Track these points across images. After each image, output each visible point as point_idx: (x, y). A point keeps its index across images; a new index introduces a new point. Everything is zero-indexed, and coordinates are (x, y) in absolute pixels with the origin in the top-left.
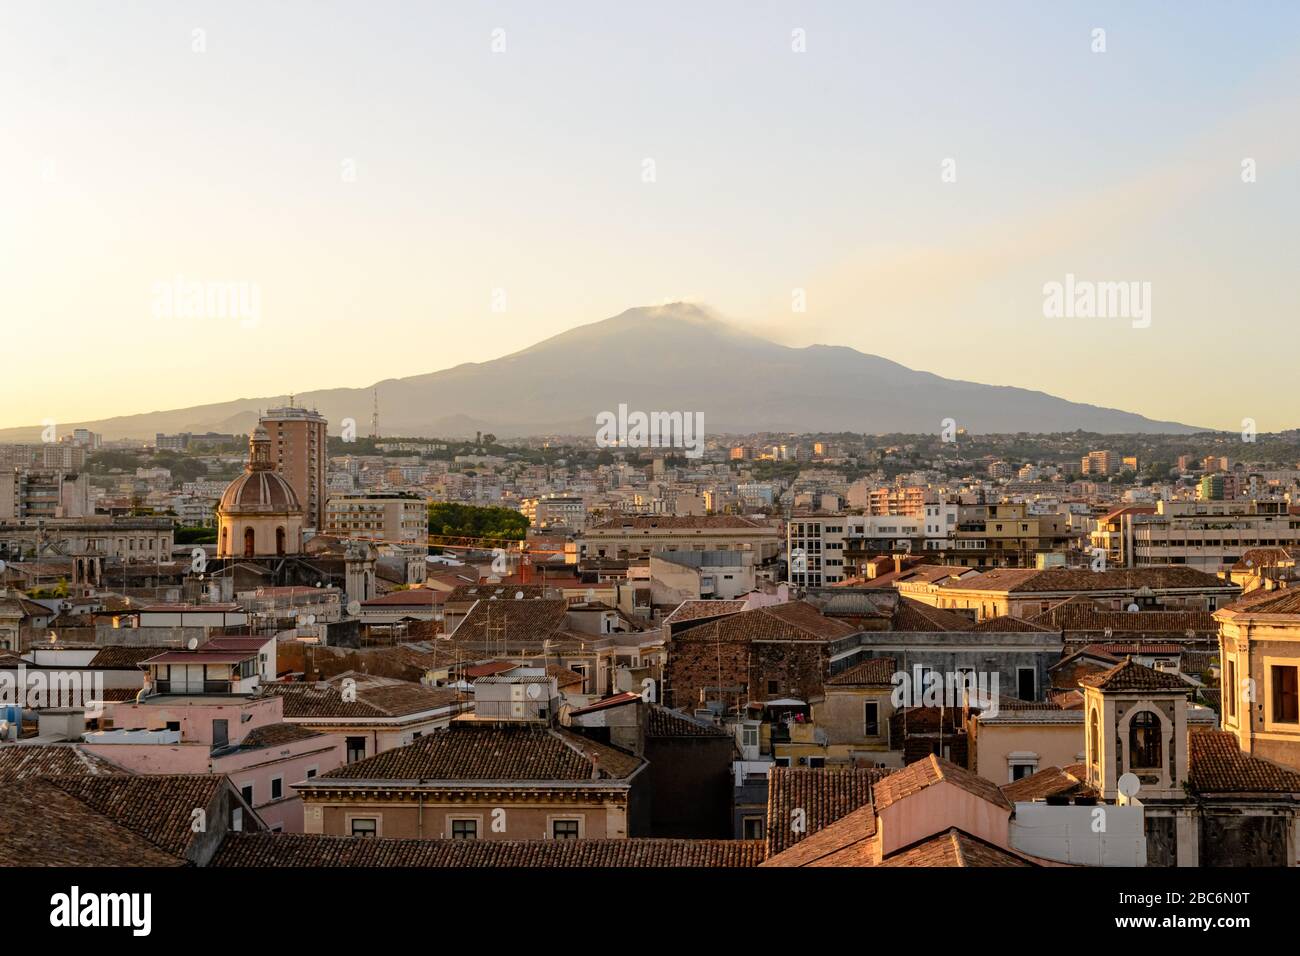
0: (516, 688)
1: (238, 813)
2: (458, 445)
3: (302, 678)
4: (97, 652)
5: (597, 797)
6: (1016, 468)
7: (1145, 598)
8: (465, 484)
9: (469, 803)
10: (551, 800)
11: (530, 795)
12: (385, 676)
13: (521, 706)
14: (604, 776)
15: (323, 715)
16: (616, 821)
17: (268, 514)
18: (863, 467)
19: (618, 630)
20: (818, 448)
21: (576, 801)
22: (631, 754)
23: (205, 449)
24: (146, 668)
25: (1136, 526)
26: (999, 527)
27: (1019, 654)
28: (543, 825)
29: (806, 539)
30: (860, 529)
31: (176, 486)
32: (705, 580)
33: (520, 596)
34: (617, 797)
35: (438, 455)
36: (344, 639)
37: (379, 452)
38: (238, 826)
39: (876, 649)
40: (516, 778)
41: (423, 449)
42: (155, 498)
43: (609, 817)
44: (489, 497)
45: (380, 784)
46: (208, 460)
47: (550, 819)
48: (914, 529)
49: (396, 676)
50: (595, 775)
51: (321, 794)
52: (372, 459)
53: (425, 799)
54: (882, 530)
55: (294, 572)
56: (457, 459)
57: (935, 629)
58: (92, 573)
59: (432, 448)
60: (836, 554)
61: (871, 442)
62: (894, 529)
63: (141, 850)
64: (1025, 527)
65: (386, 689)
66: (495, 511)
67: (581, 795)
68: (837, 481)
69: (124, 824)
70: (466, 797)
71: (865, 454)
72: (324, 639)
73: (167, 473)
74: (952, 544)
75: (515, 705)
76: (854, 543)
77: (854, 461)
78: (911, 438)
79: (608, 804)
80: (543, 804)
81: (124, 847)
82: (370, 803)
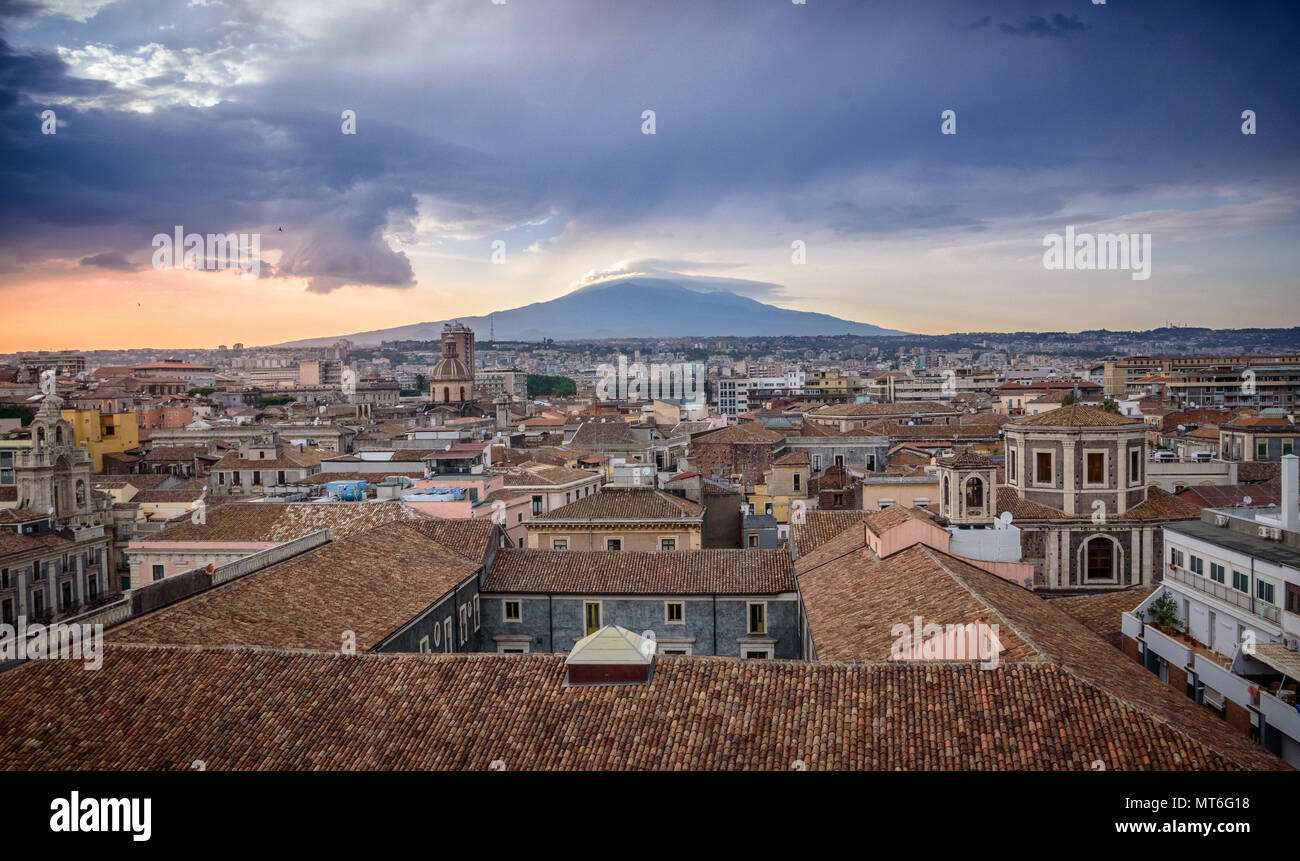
0: (635, 470)
1: (502, 537)
2: (534, 345)
3: (502, 465)
4: (393, 453)
5: (684, 527)
6: (818, 354)
7: (917, 418)
8: (539, 364)
9: (616, 531)
10: (660, 529)
11: (649, 526)
12: (546, 463)
13: (639, 479)
14: (688, 515)
15: (519, 485)
16: (695, 540)
17: (455, 381)
18: (741, 353)
19: (656, 438)
20: (719, 344)
21: (673, 529)
22: (697, 503)
23: (406, 349)
24: (426, 461)
25: (896, 382)
26: (827, 383)
27: (867, 448)
28: (656, 542)
29: (728, 390)
30: (755, 385)
31: (394, 367)
32: (682, 412)
33: (603, 421)
34: (695, 526)
35: (524, 350)
36: (518, 444)
37: (495, 349)
38: (503, 545)
39: (793, 446)
40: (641, 518)
41: (517, 347)
42: (385, 375)
43: (691, 537)
44: (553, 371)
45: (569, 521)
46: (408, 354)
47: (659, 539)
48: (783, 384)
49: (552, 463)
50: (683, 515)
51: (537, 527)
52: (490, 352)
53: (593, 529)
54: (766, 385)
55: (470, 410)
56: (534, 352)
57: (823, 435)
58: (366, 412)
59: (521, 346)
60: (743, 398)
61: (744, 341)
62: (773, 385)
63: (458, 559)
64: (840, 383)
65: (548, 470)
66: (557, 378)
67: (676, 526)
68: (728, 361)
69: (446, 545)
70: (609, 527)
71: (741, 347)
72: (509, 444)
73: (388, 361)
74: (802, 392)
75: (635, 479)
76: (752, 392)
77: (736, 350)
78: (764, 339)
79: (691, 530)
80: (657, 531)
81: (450, 558)
82: (564, 531)
